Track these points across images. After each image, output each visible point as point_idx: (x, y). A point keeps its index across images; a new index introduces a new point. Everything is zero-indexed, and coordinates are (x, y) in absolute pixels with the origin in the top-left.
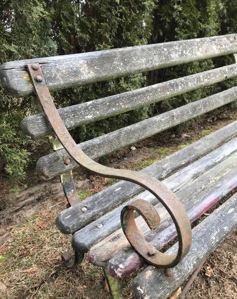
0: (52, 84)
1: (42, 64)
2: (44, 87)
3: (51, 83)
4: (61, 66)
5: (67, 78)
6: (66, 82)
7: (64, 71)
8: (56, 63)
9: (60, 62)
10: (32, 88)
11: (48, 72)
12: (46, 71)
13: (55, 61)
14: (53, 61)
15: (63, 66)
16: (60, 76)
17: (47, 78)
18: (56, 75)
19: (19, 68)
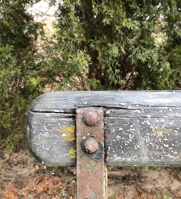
0: (119, 158)
1: (113, 110)
2: (96, 166)
3: (119, 155)
4: (158, 121)
5: (161, 151)
6: (155, 160)
7: (160, 134)
8: (147, 112)
9: (158, 110)
10: (73, 159)
11: (120, 129)
12: (117, 127)
13: (146, 108)
14: (142, 105)
15: (163, 121)
16: (146, 144)
17: (113, 142)
18: (136, 141)
19: (61, 113)
